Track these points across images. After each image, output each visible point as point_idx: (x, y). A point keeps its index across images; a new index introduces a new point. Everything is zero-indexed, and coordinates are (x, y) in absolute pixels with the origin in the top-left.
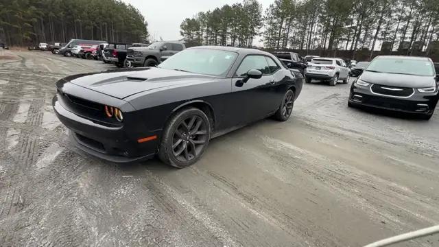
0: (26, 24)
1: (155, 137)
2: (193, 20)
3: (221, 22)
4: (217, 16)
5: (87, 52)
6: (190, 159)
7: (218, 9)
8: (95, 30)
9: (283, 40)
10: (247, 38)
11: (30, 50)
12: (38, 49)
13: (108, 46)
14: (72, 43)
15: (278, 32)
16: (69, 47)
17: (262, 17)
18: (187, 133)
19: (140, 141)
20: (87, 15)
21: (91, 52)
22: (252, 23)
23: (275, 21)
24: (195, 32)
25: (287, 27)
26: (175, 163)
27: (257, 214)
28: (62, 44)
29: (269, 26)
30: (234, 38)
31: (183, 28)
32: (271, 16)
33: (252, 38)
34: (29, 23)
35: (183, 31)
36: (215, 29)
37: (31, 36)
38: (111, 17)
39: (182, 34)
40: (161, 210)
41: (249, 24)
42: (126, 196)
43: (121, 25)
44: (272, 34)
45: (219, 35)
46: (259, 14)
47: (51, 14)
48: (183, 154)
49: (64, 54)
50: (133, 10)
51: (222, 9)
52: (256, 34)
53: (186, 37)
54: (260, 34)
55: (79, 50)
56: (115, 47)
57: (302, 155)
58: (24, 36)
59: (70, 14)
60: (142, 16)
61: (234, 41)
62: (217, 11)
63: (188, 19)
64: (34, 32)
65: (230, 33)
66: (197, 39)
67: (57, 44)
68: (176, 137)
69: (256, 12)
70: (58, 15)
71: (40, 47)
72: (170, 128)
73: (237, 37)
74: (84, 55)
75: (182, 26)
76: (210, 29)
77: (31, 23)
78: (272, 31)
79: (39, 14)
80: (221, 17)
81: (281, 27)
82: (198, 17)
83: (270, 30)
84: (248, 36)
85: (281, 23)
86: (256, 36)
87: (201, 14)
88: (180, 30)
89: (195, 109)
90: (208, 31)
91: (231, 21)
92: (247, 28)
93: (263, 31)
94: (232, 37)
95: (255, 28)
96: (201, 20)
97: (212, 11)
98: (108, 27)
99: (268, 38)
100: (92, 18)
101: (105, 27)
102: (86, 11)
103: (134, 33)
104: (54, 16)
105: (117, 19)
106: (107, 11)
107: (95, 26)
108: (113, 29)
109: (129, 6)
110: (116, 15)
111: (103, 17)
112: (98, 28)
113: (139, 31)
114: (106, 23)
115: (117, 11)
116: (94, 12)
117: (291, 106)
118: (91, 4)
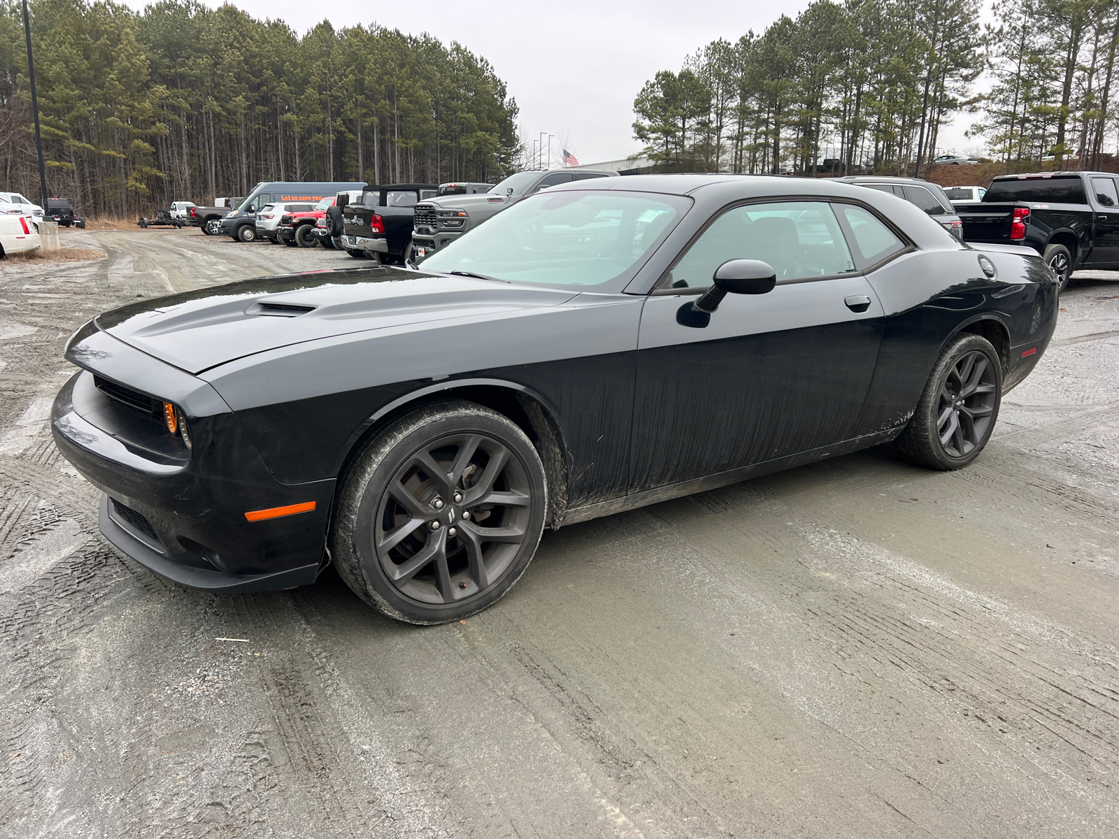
0: (138, 142)
1: (309, 506)
2: (686, 75)
3: (798, 71)
4: (782, 50)
5: (302, 222)
6: (458, 594)
7: (786, 21)
8: (341, 144)
9: (1085, 120)
10: (913, 124)
11: (143, 225)
12: (167, 221)
13: (361, 200)
14: (258, 195)
15: (1057, 85)
16: (249, 209)
17: (982, 32)
18: (448, 499)
19: (254, 516)
20: (317, 96)
21: (312, 223)
22: (932, 59)
23: (1041, 41)
24: (692, 122)
25: (1101, 60)
26: (395, 606)
27: (622, 820)
28: (233, 200)
29: (1012, 67)
30: (853, 129)
31: (643, 112)
32: (1022, 20)
33: (935, 124)
34: (145, 139)
35: (646, 123)
36: (774, 101)
37: (148, 179)
38: (391, 95)
39: (641, 133)
40: (281, 760)
41: (918, 69)
42: (197, 704)
43: (425, 120)
44: (1027, 99)
45: (789, 124)
46: (966, 19)
47: (212, 104)
48: (428, 573)
49: (234, 233)
50: (469, 61)
51: (804, 19)
52: (952, 104)
53: (656, 143)
54: (972, 105)
55: (278, 219)
56: (383, 202)
57: (956, 612)
58: (131, 182)
59: (265, 100)
60: (496, 82)
61: (853, 141)
62: (782, 30)
63: (667, 76)
64: (159, 168)
65: (836, 113)
66: (697, 149)
67: (220, 202)
68: (395, 511)
69: (951, 13)
70: (230, 106)
71: (173, 214)
72: (367, 477)
73: (864, 126)
74: (292, 234)
75: (640, 106)
76: (753, 104)
77: (152, 140)
78: (1028, 83)
79: (175, 109)
80: (796, 52)
81: (1070, 65)
82: (704, 61)
83: (1020, 83)
84: (914, 115)
85: (1074, 47)
86: (952, 114)
87: (718, 48)
88: (634, 117)
89: (472, 412)
90: (743, 113)
91: (841, 60)
92: (909, 83)
93: (986, 91)
94: (843, 128)
95: (948, 82)
96: (718, 75)
97: (760, 32)
98: (382, 132)
99: (1010, 118)
100: (332, 106)
101: (373, 131)
102: (315, 83)
103: (467, 143)
104: (218, 109)
105: (410, 102)
106: (380, 77)
107: (342, 133)
108: (398, 137)
109: (455, 52)
110: (410, 87)
111: (367, 97)
112: (351, 136)
113: (484, 135)
114: (376, 119)
115: (413, 72)
116: (340, 84)
117: (988, 406)
118: (330, 60)
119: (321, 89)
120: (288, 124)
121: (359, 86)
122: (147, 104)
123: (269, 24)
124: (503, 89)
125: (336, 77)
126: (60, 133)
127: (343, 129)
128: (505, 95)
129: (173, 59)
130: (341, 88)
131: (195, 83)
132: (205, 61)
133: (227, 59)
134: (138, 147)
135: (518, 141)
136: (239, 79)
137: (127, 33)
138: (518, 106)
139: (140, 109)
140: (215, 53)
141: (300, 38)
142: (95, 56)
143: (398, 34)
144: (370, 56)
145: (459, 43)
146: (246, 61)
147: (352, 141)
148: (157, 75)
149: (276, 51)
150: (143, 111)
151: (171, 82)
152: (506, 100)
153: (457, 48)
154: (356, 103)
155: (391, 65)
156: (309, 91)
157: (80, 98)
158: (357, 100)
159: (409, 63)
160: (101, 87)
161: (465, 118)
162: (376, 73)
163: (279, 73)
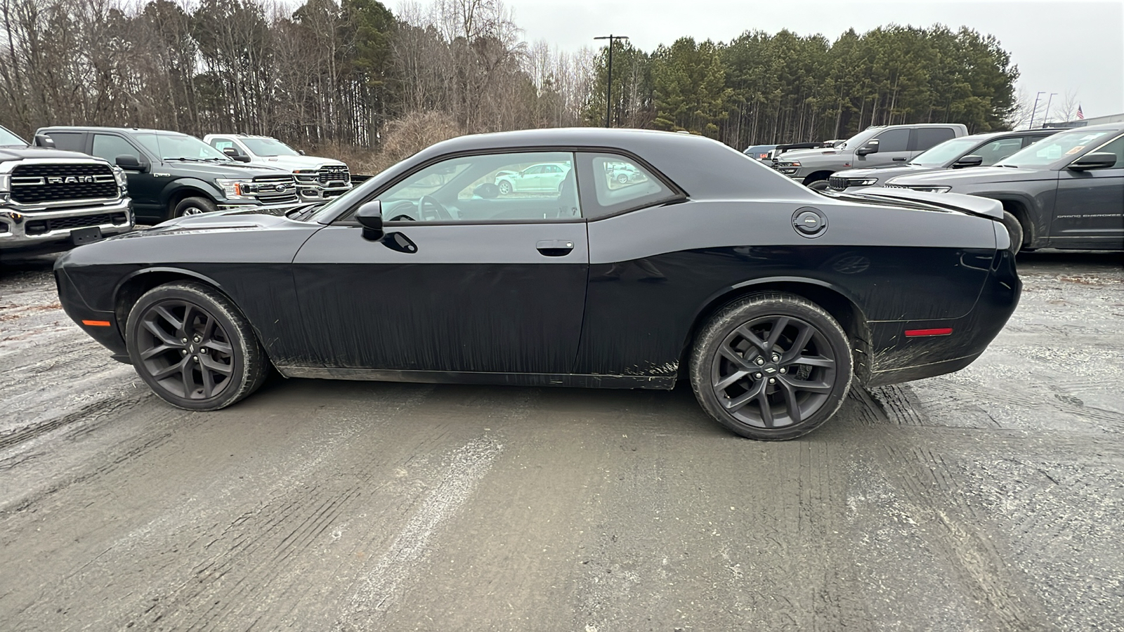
1: (108, 324)
20: (833, 83)
43: (921, 92)
47: (760, 97)
50: (975, 40)
59: (796, 90)
60: (1000, 54)
70: (771, 97)
79: (736, 102)
98: (881, 104)
100: (844, 89)
101: (874, 105)
102: (833, 74)
103: (957, 107)
104: (763, 100)
105: (909, 80)
106: (887, 64)
107: (848, 108)
108: (894, 107)
109: (961, 35)
110: (910, 68)
111: (873, 79)
112: (855, 109)
113: (976, 100)
114: (877, 96)
115: (917, 55)
116: (853, 73)
117: (826, 383)
118: (848, 57)
119: (837, 78)
120: (809, 105)
121: (868, 72)
122: (719, 101)
123: (810, 38)
124: (1007, 59)
125: (850, 68)
126: (670, 122)
127: (850, 105)
128: (1007, 64)
129: (741, 71)
130: (853, 76)
131: (752, 85)
132: (760, 69)
133: (774, 66)
134: (709, 128)
135: (1014, 101)
136: (780, 78)
137: (716, 59)
138: (1019, 71)
139: (715, 105)
140: (767, 64)
141: (831, 44)
142: (695, 76)
143: (910, 28)
144: (881, 49)
145: (967, 27)
146: (787, 66)
147: (856, 113)
148: (729, 82)
149: (810, 56)
150: (716, 105)
151: (736, 86)
152: (1008, 68)
153: (965, 32)
154: (863, 86)
155: (897, 53)
156: (828, 80)
157: (683, 101)
158: (864, 83)
159: (913, 50)
160: (695, 93)
161: (960, 87)
162: (884, 61)
163: (809, 70)
